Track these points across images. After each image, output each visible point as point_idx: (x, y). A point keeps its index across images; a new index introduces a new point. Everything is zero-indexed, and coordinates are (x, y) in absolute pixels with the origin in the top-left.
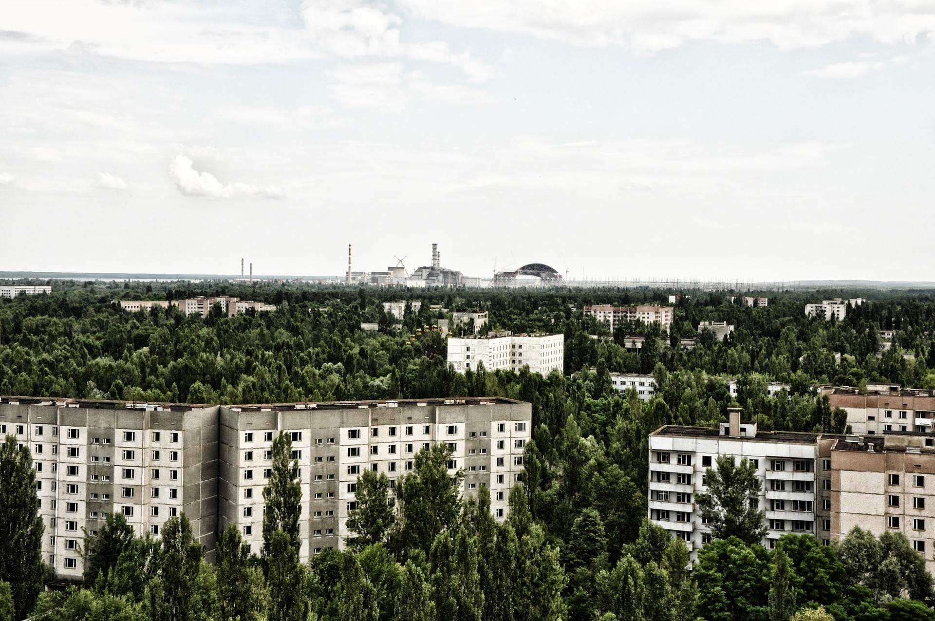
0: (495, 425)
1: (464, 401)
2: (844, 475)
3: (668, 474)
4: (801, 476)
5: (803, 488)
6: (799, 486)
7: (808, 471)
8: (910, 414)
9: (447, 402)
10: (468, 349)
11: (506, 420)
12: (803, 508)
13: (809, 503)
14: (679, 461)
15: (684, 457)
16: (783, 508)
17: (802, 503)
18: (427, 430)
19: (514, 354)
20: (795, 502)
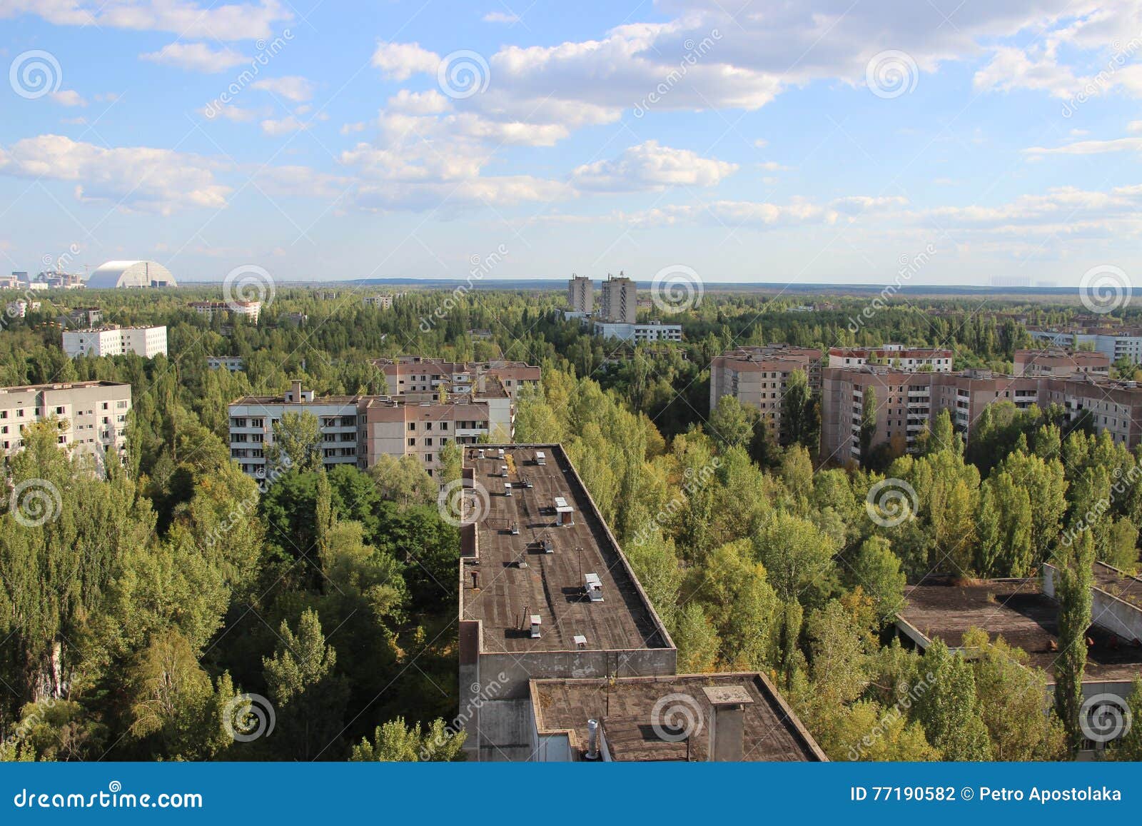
0: (99, 404)
1: (70, 386)
2: (376, 425)
3: (245, 435)
4: (347, 430)
5: (348, 438)
6: (346, 437)
7: (352, 425)
8: (428, 377)
9: (56, 387)
10: (82, 341)
11: (109, 400)
12: (349, 454)
13: (353, 449)
14: (253, 425)
15: (257, 421)
16: (334, 454)
17: (348, 449)
18: (37, 412)
19: (123, 344)
20: (343, 449)
